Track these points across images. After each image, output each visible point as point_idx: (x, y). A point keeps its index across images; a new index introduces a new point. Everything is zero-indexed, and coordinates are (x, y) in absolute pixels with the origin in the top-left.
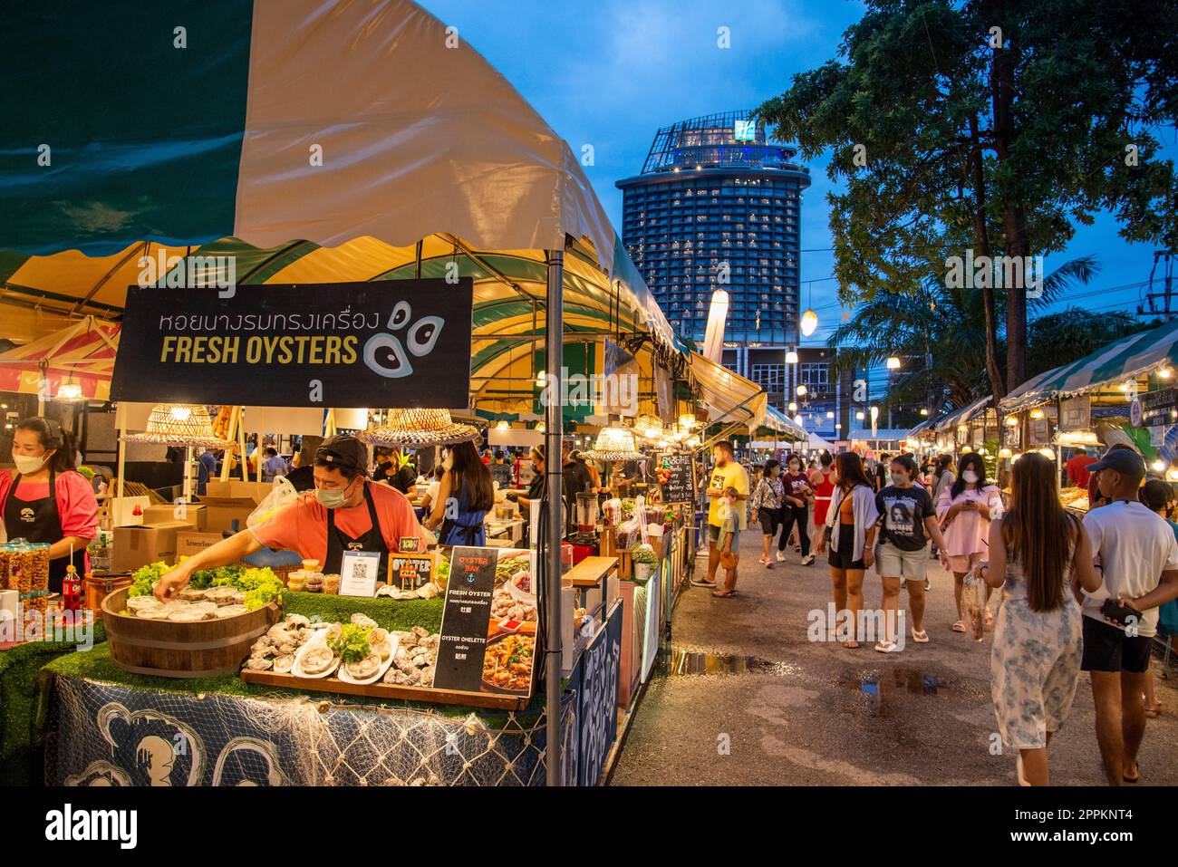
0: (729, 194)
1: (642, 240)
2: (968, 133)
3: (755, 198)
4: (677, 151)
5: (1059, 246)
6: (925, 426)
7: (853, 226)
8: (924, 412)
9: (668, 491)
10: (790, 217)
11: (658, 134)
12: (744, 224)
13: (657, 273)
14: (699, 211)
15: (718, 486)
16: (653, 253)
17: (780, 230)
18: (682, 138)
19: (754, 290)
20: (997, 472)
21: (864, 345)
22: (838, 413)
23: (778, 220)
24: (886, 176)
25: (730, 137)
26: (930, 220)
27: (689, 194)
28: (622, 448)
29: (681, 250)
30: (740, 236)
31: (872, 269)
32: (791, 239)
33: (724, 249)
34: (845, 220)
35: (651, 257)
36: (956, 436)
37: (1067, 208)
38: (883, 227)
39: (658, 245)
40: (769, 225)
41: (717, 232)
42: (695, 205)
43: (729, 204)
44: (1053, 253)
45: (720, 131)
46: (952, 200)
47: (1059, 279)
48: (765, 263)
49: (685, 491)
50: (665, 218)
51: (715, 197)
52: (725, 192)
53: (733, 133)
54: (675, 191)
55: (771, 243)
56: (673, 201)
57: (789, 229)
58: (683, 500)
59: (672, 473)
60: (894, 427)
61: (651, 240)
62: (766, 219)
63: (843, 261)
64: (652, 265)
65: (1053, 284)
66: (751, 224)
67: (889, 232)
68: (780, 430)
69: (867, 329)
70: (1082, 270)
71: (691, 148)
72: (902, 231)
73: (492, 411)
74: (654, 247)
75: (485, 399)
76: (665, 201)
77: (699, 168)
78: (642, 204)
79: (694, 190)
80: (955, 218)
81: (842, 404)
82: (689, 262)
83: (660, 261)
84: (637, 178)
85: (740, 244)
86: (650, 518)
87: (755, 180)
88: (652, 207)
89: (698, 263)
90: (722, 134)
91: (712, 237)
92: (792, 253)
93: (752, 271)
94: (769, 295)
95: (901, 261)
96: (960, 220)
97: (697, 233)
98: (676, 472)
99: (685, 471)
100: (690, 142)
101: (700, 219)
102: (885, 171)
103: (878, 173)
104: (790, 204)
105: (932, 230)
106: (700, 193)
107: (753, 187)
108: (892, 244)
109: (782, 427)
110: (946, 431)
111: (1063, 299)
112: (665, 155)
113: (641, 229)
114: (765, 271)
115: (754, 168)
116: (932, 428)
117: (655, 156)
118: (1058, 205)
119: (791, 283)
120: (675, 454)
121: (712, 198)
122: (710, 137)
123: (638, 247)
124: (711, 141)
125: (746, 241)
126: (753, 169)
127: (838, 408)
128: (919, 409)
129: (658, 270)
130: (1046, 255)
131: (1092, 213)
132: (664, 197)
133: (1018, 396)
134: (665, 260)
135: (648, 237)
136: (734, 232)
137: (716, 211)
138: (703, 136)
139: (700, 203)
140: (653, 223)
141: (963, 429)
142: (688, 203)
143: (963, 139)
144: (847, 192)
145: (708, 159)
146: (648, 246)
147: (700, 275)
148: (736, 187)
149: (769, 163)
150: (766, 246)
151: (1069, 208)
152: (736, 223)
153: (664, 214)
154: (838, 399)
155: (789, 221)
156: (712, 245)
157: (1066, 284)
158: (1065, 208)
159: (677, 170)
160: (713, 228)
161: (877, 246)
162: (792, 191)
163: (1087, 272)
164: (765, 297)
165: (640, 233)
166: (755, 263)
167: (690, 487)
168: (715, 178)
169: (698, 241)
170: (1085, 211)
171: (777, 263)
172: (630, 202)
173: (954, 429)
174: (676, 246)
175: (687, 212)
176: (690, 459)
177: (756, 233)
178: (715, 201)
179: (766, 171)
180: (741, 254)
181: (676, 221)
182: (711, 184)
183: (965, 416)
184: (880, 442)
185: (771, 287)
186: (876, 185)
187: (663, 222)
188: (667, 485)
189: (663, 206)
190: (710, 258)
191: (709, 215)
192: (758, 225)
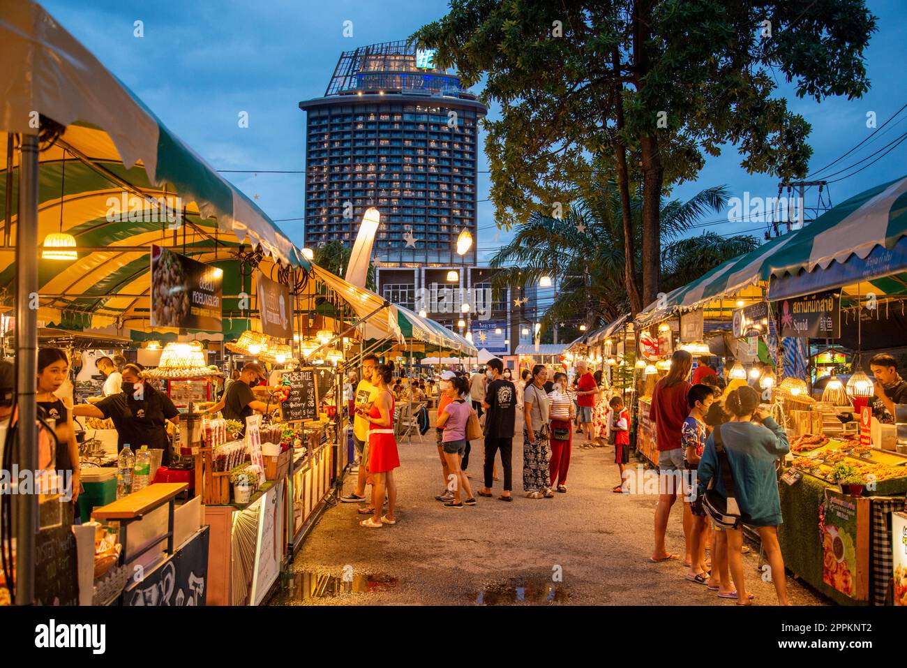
0: (411, 120)
1: (325, 162)
2: (610, 66)
3: (435, 125)
4: (360, 75)
5: (692, 176)
6: (580, 340)
7: (507, 151)
8: (583, 328)
9: (289, 409)
10: (467, 144)
11: (342, 57)
12: (425, 150)
13: (341, 195)
14: (382, 136)
15: (363, 401)
16: (337, 175)
17: (458, 156)
18: (365, 63)
19: (434, 213)
20: (634, 382)
21: (524, 265)
22: (509, 330)
23: (457, 147)
24: (538, 104)
25: (412, 64)
26: (578, 147)
27: (372, 118)
28: (188, 364)
29: (365, 173)
30: (421, 161)
31: (527, 193)
32: (469, 166)
33: (405, 174)
34: (500, 146)
35: (335, 179)
36: (603, 349)
37: (698, 140)
38: (535, 153)
39: (342, 167)
40: (449, 151)
41: (399, 157)
42: (379, 129)
43: (410, 129)
44: (686, 182)
45: (402, 58)
46: (596, 128)
47: (695, 206)
48: (444, 187)
49: (307, 407)
50: (348, 141)
51: (397, 122)
52: (407, 118)
53: (415, 61)
54: (358, 115)
55: (450, 168)
56: (356, 124)
57: (467, 156)
58: (305, 417)
59: (292, 390)
60: (559, 342)
61: (336, 163)
62: (445, 145)
63: (499, 185)
64: (336, 187)
65: (690, 211)
66: (431, 149)
67: (542, 157)
68: (444, 345)
69: (526, 251)
70: (715, 199)
71: (374, 73)
72: (552, 158)
73: (142, 330)
74: (337, 169)
75: (134, 318)
76: (348, 124)
77: (382, 93)
78: (326, 126)
79: (378, 115)
80: (598, 146)
81: (512, 321)
82: (372, 185)
83: (343, 183)
84: (321, 100)
85: (421, 169)
86: (265, 438)
87: (436, 108)
88: (336, 129)
89: (381, 186)
90: (405, 61)
91: (395, 161)
92: (470, 178)
93: (432, 195)
94: (449, 218)
95: (552, 185)
96: (602, 148)
97: (380, 157)
98: (297, 389)
99: (306, 388)
100: (374, 67)
101: (382, 143)
102: (537, 99)
103: (531, 101)
104: (468, 132)
105: (580, 158)
106: (383, 118)
107: (433, 115)
108: (544, 170)
109: (447, 342)
110: (596, 345)
111: (700, 226)
112: (348, 78)
113: (325, 151)
114: (444, 196)
115: (435, 96)
116: (585, 342)
117: (339, 79)
118: (691, 137)
119: (469, 207)
120: (295, 371)
121: (393, 123)
122: (392, 64)
123: (322, 168)
124: (394, 67)
125: (426, 166)
126: (432, 96)
127: (509, 324)
128: (579, 326)
129: (342, 192)
130: (681, 183)
131: (719, 145)
132: (348, 120)
133: (649, 311)
134: (349, 182)
135: (331, 159)
136: (415, 157)
137: (398, 136)
138: (385, 62)
139: (383, 127)
140: (337, 145)
141: (609, 342)
142: (371, 127)
143: (607, 71)
144: (501, 119)
145: (391, 84)
146: (332, 168)
147: (383, 198)
148: (416, 114)
149: (449, 91)
150: (445, 171)
151: (701, 140)
152: (417, 149)
153: (347, 137)
154: (509, 317)
155: (467, 148)
156: (394, 169)
157: (700, 211)
158: (697, 140)
159: (360, 94)
160: (395, 153)
161: (532, 171)
162: (469, 119)
163: (719, 200)
164: (444, 220)
165: (324, 155)
166: (435, 188)
167: (311, 404)
168: (397, 104)
169: (380, 165)
170: (713, 143)
171: (456, 188)
172: (314, 124)
173: (601, 343)
174: (359, 169)
175: (370, 136)
176: (312, 375)
177: (436, 158)
178: (397, 127)
179: (446, 100)
180: (422, 179)
181: (359, 145)
182: (394, 110)
183: (609, 330)
184: (545, 356)
185: (449, 210)
186: (529, 112)
187: (347, 145)
188: (288, 402)
189: (347, 129)
190: (392, 182)
191: (392, 140)
192: (438, 151)
